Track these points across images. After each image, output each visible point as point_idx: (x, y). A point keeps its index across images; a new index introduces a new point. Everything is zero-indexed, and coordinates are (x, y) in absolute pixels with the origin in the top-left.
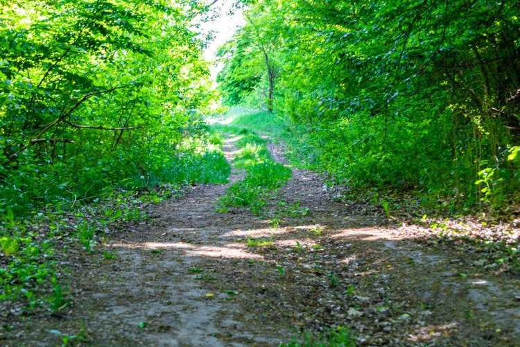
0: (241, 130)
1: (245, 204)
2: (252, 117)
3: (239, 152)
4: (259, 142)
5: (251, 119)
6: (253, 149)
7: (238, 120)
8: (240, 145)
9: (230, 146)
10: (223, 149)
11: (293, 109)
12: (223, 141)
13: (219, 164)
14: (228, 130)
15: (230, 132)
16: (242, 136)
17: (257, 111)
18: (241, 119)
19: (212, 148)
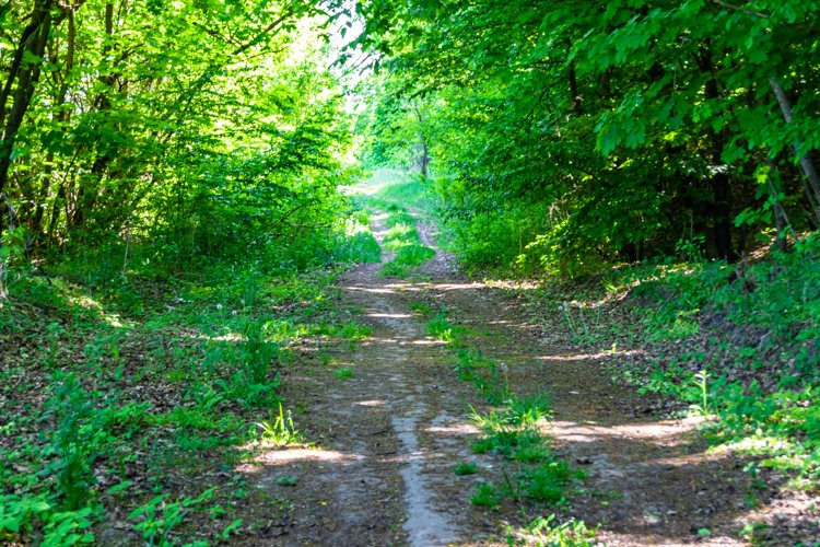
0: (390, 205)
1: (395, 274)
2: (403, 188)
3: (389, 233)
4: (409, 221)
5: (402, 190)
6: (402, 229)
7: (385, 191)
8: (390, 224)
9: (378, 225)
10: (372, 229)
11: (445, 188)
12: (372, 218)
13: (370, 246)
14: (374, 205)
15: (378, 206)
16: (391, 214)
17: (408, 181)
18: (390, 189)
19: (362, 229)
